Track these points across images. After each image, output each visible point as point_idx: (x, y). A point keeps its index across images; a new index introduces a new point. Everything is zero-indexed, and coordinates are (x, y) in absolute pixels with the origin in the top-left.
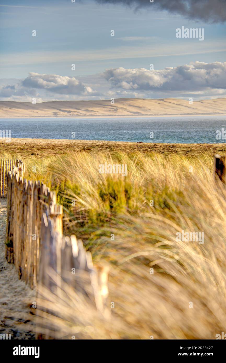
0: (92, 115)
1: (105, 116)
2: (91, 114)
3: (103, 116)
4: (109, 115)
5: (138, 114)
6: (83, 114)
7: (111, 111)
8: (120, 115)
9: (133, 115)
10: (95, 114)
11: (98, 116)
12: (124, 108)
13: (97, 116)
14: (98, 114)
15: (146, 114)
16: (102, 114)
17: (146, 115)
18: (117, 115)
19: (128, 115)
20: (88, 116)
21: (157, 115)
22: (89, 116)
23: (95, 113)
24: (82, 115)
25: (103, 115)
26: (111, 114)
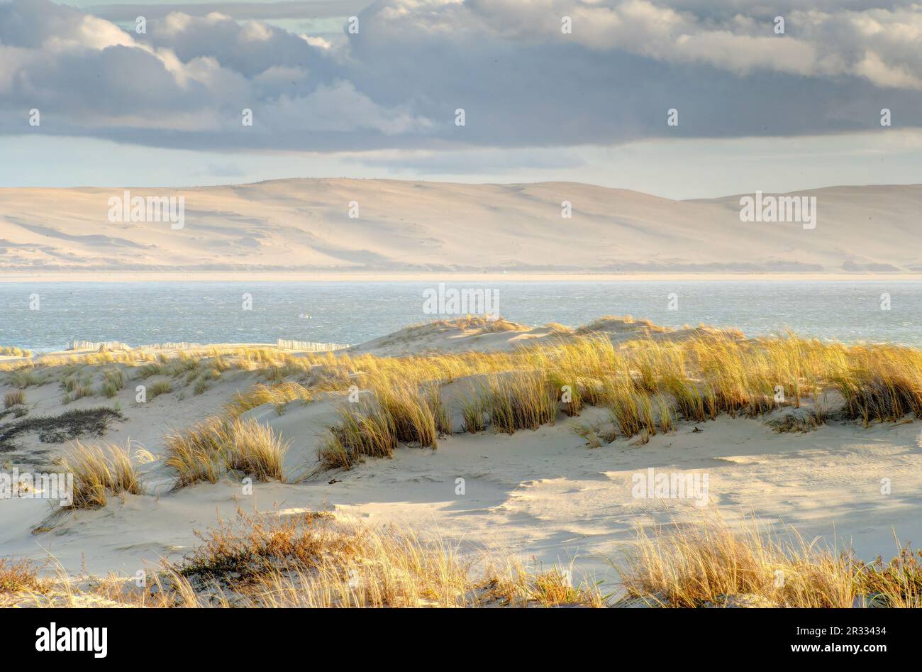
0: (115, 267)
1: (190, 269)
2: (115, 261)
3: (178, 269)
4: (209, 268)
5: (368, 261)
6: (71, 257)
7: (226, 244)
8: (269, 269)
9: (337, 269)
10: (135, 261)
11: (151, 268)
12: (302, 231)
13: (142, 268)
14: (150, 260)
15: (410, 265)
16: (176, 258)
17: (409, 268)
18: (254, 269)
19: (313, 269)
20: (92, 269)
21: (469, 269)
22: (102, 269)
23: (138, 256)
24: (60, 263)
25: (175, 264)
26: (222, 260)
